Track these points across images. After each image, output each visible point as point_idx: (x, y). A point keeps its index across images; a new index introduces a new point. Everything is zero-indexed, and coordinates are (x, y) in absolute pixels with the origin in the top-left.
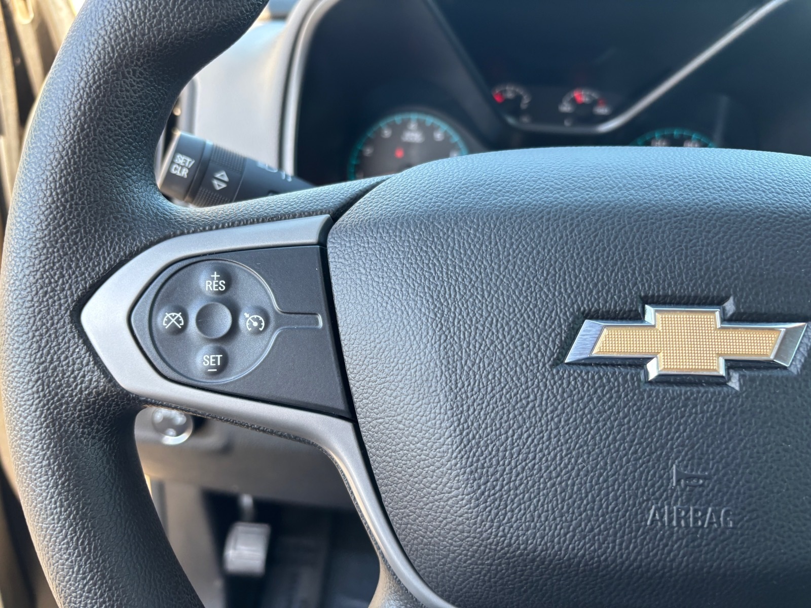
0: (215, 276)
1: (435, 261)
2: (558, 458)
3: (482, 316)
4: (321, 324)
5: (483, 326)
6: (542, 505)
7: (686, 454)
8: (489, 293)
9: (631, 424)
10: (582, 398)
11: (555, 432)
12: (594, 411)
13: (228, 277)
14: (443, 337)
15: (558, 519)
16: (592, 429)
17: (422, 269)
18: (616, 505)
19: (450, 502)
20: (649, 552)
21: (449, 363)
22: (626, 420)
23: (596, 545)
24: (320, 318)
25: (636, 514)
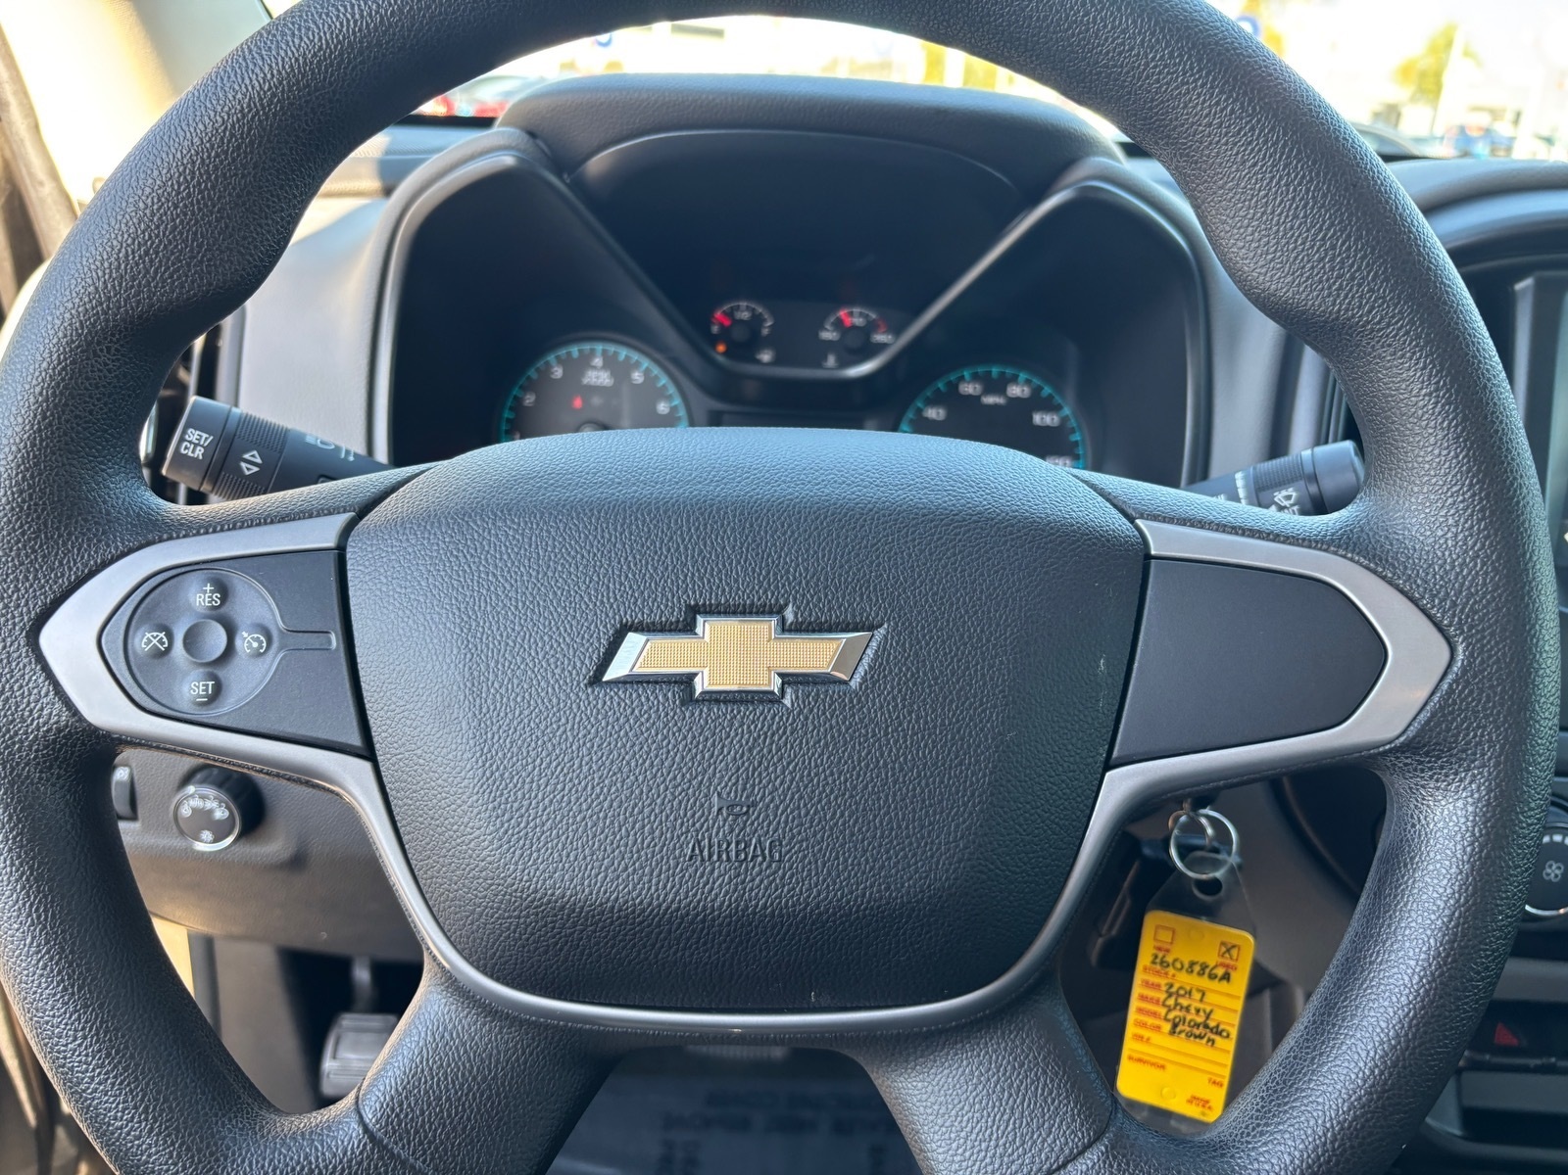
0: (209, 588)
1: (466, 567)
2: (589, 788)
3: (514, 630)
4: (334, 644)
5: (514, 642)
6: (572, 843)
7: (730, 779)
8: (524, 604)
9: (670, 747)
10: (618, 719)
11: (587, 759)
12: (630, 734)
13: (224, 590)
14: (469, 656)
15: (589, 858)
16: (627, 753)
17: (450, 577)
18: (653, 839)
19: (472, 845)
20: (687, 892)
21: (473, 685)
22: (664, 743)
23: (630, 886)
24: (333, 637)
25: (675, 849)
